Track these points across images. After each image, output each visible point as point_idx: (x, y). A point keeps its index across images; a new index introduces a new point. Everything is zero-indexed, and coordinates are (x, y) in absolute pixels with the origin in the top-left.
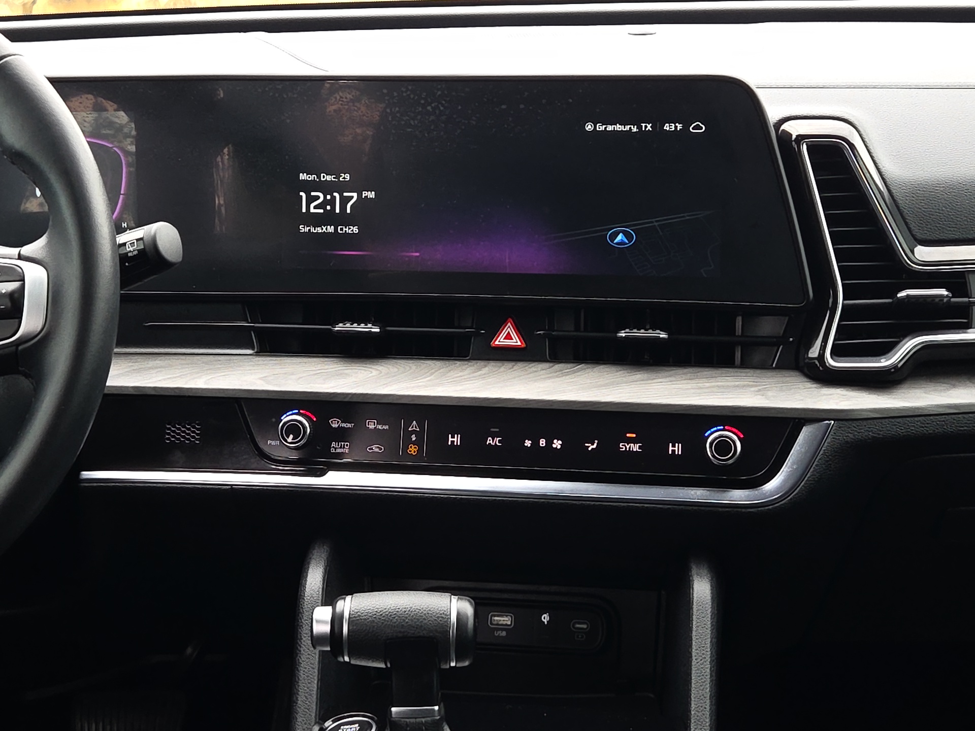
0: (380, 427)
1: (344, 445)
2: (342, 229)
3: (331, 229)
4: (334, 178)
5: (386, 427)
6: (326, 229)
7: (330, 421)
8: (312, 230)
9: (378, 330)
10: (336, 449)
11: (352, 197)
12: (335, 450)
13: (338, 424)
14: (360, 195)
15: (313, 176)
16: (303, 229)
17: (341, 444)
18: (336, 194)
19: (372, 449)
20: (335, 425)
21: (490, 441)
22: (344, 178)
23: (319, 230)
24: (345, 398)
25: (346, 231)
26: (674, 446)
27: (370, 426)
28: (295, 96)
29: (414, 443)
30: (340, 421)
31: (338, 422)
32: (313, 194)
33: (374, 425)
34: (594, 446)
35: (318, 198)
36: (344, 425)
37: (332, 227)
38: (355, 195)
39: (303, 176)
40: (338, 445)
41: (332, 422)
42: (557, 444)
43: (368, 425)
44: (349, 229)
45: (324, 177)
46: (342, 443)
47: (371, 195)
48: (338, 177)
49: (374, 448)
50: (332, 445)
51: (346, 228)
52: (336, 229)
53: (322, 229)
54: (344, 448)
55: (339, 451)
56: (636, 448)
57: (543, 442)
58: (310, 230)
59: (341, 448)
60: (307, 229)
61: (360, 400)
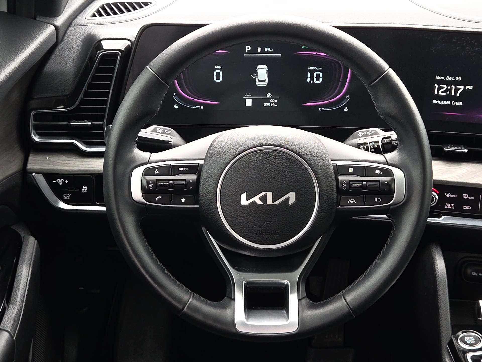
0: (469, 198)
2: (454, 103)
3: (448, 103)
4: (453, 79)
5: (473, 198)
6: (446, 102)
7: (445, 194)
8: (439, 102)
9: (466, 151)
10: (448, 206)
11: (461, 89)
12: (447, 207)
13: (449, 195)
14: (465, 88)
15: (443, 77)
16: (434, 102)
17: (450, 205)
18: (453, 87)
19: (465, 208)
20: (448, 196)
22: (458, 79)
23: (442, 103)
24: (454, 184)
25: (456, 104)
27: (464, 197)
28: (439, 39)
30: (450, 194)
31: (449, 194)
32: (441, 86)
33: (467, 197)
35: (444, 88)
36: (452, 196)
37: (449, 102)
38: (462, 88)
39: (437, 77)
40: (449, 205)
41: (446, 194)
43: (464, 196)
44: (458, 103)
45: (448, 78)
46: (451, 204)
47: (471, 88)
48: (455, 78)
49: (466, 207)
50: (446, 205)
51: (456, 102)
52: (451, 103)
53: (444, 102)
54: (452, 206)
55: (449, 207)
58: (437, 102)
59: (450, 206)
60: (436, 102)
61: (461, 185)
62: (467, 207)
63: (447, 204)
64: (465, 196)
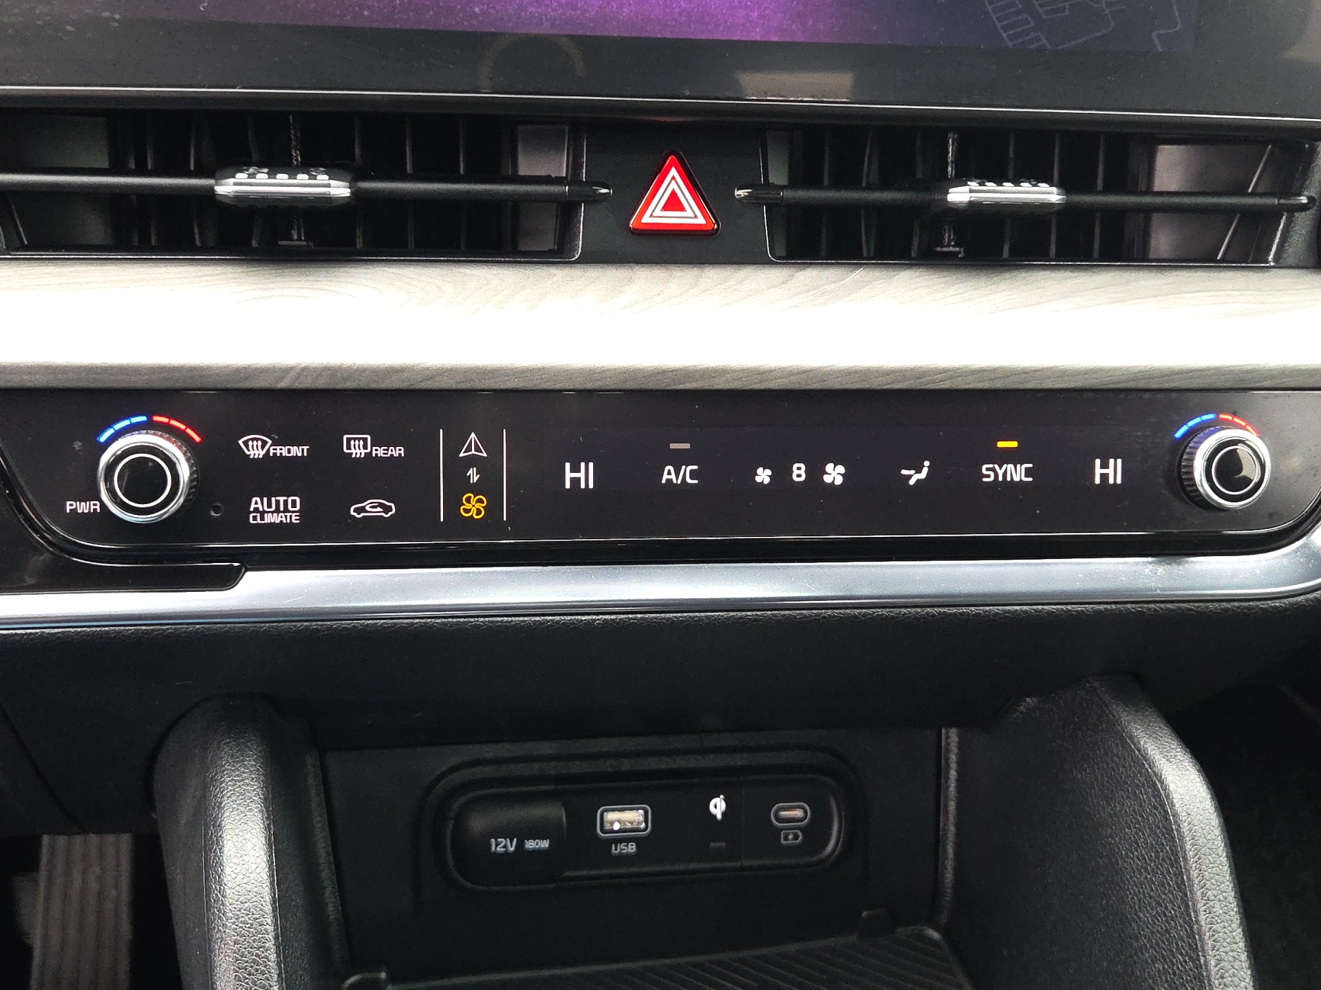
0: (380, 452)
1: (286, 502)
5: (398, 451)
7: (240, 442)
9: (345, 191)
10: (263, 513)
12: (262, 519)
13: (263, 448)
17: (278, 502)
19: (363, 510)
20: (255, 452)
21: (669, 474)
24: (282, 379)
26: (1105, 465)
27: (353, 451)
29: (475, 489)
30: (270, 442)
31: (264, 443)
33: (365, 447)
34: (923, 475)
36: (283, 451)
40: (269, 506)
41: (246, 443)
42: (834, 474)
43: (349, 448)
46: (282, 499)
49: (367, 508)
50: (253, 506)
54: (286, 510)
55: (269, 519)
56: (1017, 473)
57: (799, 472)
59: (277, 511)
61: (321, 384)
62: (372, 508)
63: (256, 503)
64: (356, 447)
